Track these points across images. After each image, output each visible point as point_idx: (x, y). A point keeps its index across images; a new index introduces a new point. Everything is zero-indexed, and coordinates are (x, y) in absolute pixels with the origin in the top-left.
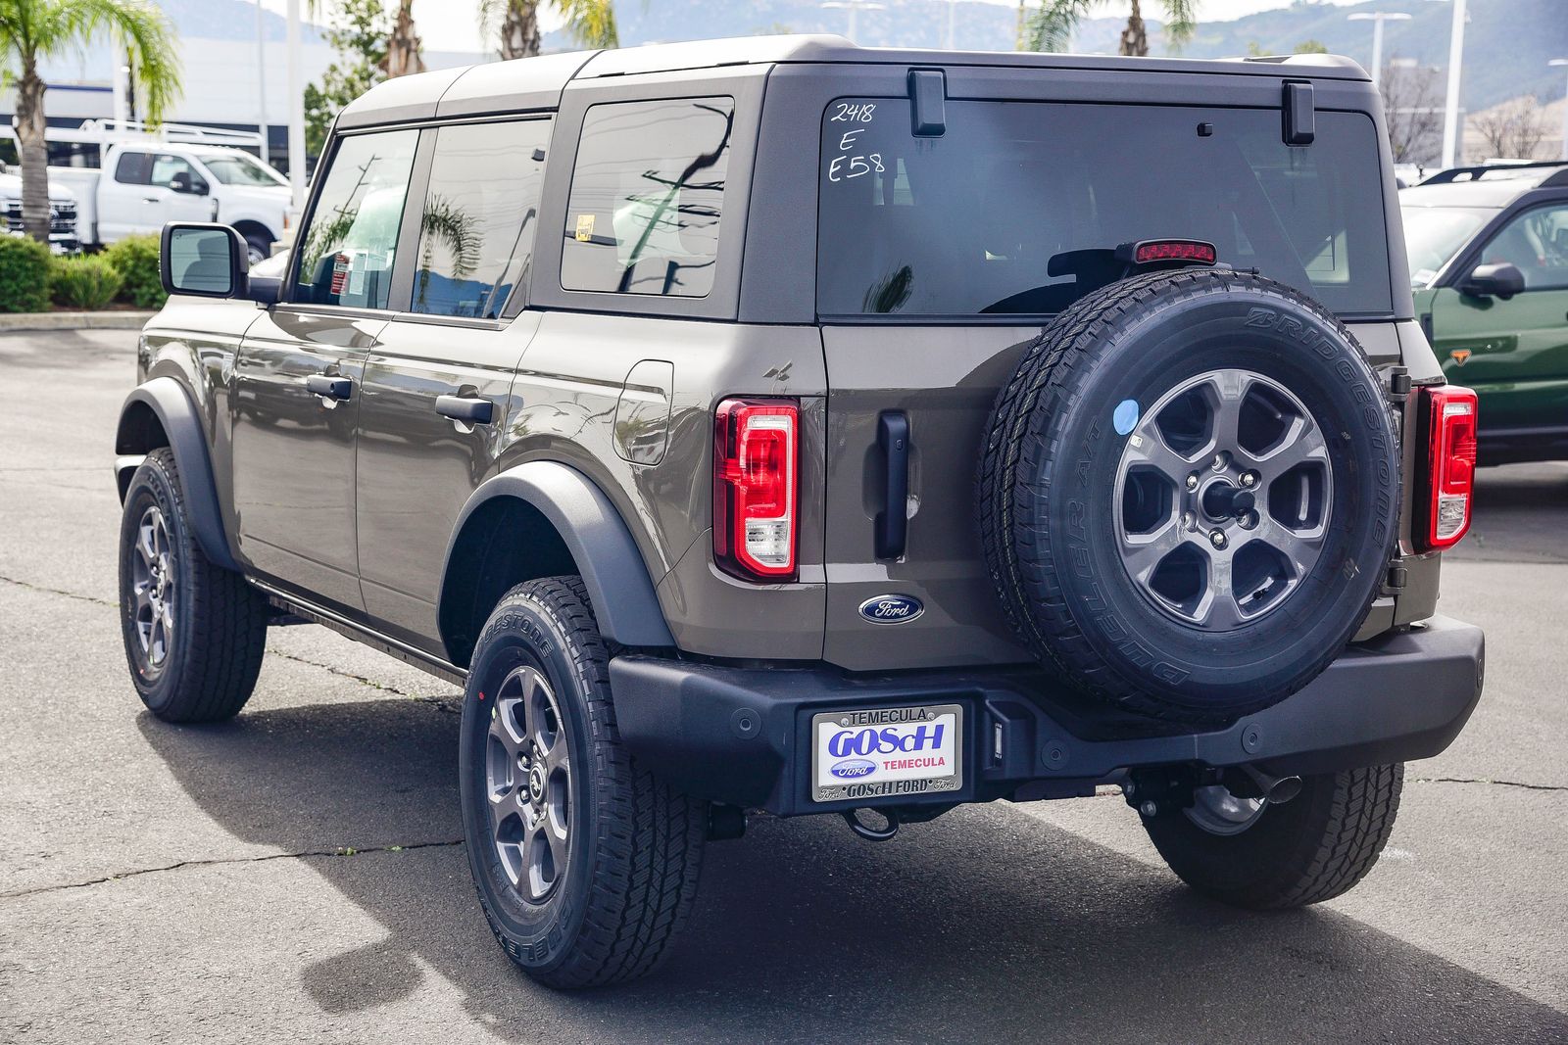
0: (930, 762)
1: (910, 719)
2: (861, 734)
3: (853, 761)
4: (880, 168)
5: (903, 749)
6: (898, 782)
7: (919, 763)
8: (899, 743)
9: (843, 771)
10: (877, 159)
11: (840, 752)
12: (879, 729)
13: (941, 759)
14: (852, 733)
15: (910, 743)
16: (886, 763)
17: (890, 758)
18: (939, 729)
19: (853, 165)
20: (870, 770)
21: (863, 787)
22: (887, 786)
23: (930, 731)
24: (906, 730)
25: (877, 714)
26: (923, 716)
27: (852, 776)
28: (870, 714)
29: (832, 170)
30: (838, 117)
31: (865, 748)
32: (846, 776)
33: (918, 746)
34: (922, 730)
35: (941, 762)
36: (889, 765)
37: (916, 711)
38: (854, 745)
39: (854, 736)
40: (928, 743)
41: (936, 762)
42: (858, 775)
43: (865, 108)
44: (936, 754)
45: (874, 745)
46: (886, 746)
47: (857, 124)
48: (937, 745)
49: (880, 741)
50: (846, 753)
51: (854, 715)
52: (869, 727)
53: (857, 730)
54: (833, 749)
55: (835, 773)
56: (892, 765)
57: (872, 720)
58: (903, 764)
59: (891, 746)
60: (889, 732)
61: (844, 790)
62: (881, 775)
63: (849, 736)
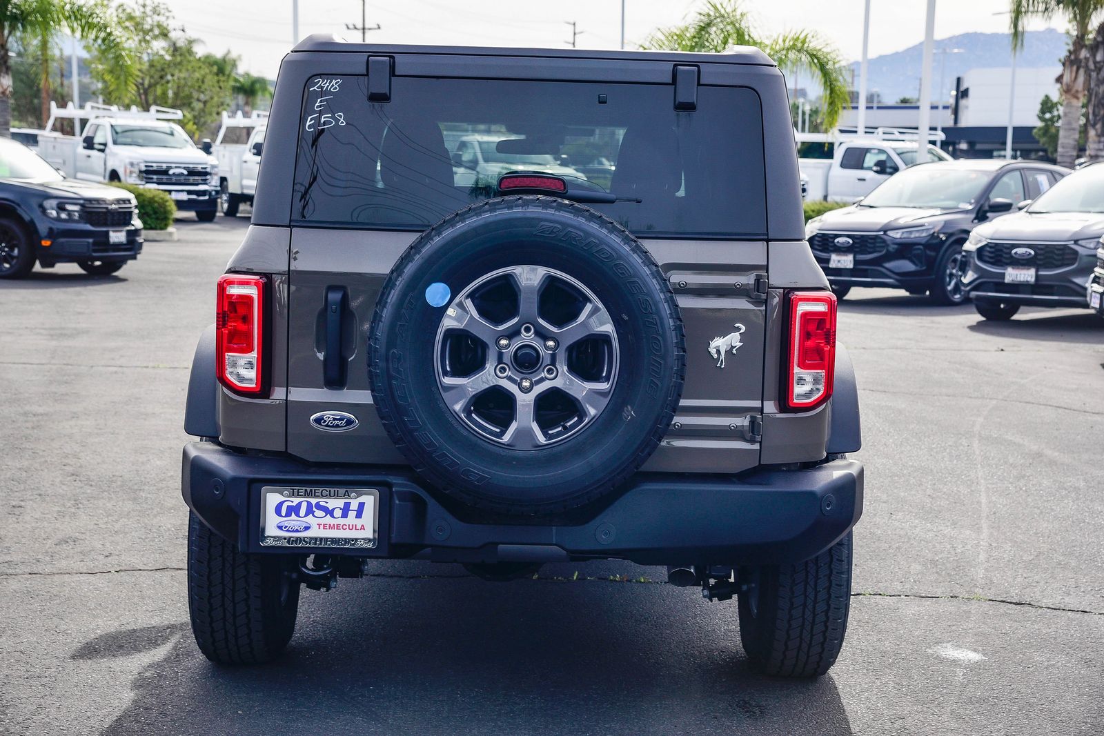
0: (354, 527)
1: (337, 496)
2: (300, 504)
3: (293, 521)
4: (342, 123)
5: (332, 516)
6: (327, 539)
7: (344, 527)
8: (330, 512)
9: (286, 527)
10: (340, 116)
11: (283, 513)
12: (314, 501)
13: (363, 526)
14: (292, 502)
15: (338, 513)
16: (319, 525)
17: (322, 521)
18: (362, 505)
19: (323, 120)
20: (307, 528)
21: (298, 540)
22: (319, 540)
23: (354, 505)
24: (335, 503)
25: (311, 490)
26: (348, 496)
27: (293, 531)
28: (306, 490)
29: (308, 123)
30: (315, 88)
31: (302, 512)
32: (288, 531)
33: (345, 515)
34: (347, 505)
35: (363, 528)
36: (322, 526)
37: (342, 491)
38: (294, 510)
39: (294, 504)
40: (352, 515)
41: (359, 527)
42: (297, 531)
43: (334, 82)
44: (359, 522)
45: (310, 511)
46: (318, 513)
47: (328, 93)
48: (359, 515)
49: (314, 509)
50: (288, 515)
51: (293, 489)
52: (305, 499)
53: (296, 501)
54: (278, 510)
55: (280, 528)
56: (324, 527)
57: (307, 494)
58: (332, 527)
59: (324, 514)
60: (322, 504)
61: (285, 539)
62: (314, 533)
63: (290, 504)
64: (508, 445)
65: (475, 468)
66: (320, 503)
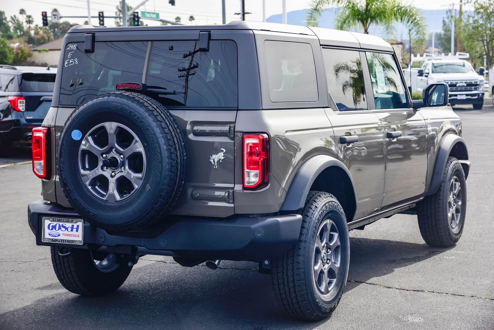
0: (75, 236)
1: (69, 222)
2: (56, 225)
3: (54, 232)
4: (77, 63)
5: (68, 231)
6: (66, 240)
7: (72, 235)
8: (67, 229)
10: (76, 60)
11: (51, 229)
12: (61, 224)
13: (78, 235)
15: (70, 229)
16: (63, 234)
17: (64, 232)
18: (78, 226)
19: (70, 62)
20: (59, 235)
21: (56, 240)
22: (63, 241)
23: (75, 227)
24: (69, 225)
25: (60, 219)
26: (73, 222)
27: (54, 236)
28: (58, 219)
29: (66, 63)
30: (68, 48)
31: (57, 228)
32: (52, 236)
33: (72, 230)
34: (73, 226)
35: (78, 236)
36: (64, 235)
37: (70, 220)
38: (54, 227)
39: (54, 225)
40: (75, 230)
41: (77, 236)
42: (55, 236)
43: (75, 45)
44: (77, 233)
45: (60, 228)
46: (63, 229)
47: (72, 50)
48: (77, 231)
49: (61, 227)
50: (52, 229)
51: (53, 218)
52: (59, 223)
53: (55, 223)
54: (49, 227)
55: (50, 235)
56: (65, 235)
57: (58, 221)
58: (68, 235)
59: (64, 229)
60: (64, 225)
61: (51, 239)
62: (62, 237)
63: (53, 225)
64: (105, 200)
65: (91, 210)
66: (63, 225)
